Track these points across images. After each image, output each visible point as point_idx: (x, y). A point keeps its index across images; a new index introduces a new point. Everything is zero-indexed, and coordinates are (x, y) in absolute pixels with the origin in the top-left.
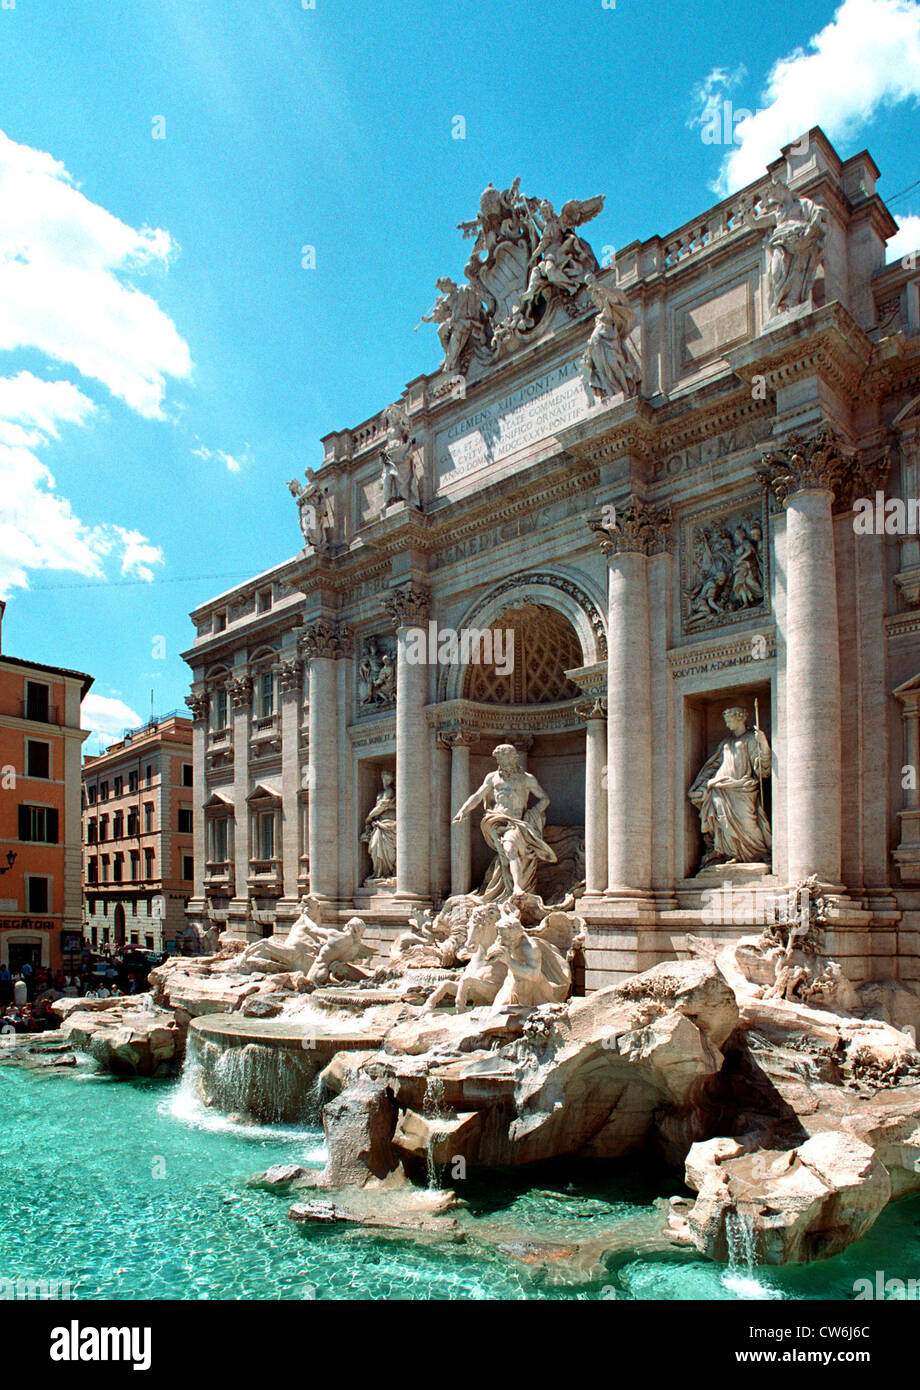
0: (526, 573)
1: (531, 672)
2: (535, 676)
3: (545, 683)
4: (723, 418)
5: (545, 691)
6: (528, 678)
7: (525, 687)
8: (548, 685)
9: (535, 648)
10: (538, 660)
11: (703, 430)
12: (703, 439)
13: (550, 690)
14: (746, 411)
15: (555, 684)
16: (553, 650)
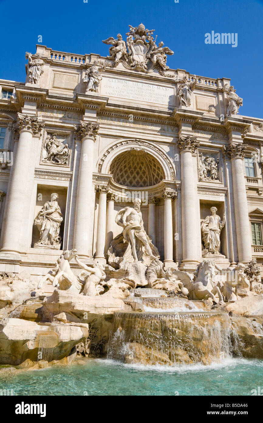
0: (143, 140)
1: (119, 173)
2: (120, 174)
3: (122, 178)
4: (213, 129)
5: (121, 181)
6: (118, 174)
7: (116, 177)
8: (123, 179)
9: (125, 165)
10: (123, 169)
11: (208, 129)
12: (206, 131)
13: (123, 181)
14: (219, 130)
15: (125, 179)
16: (130, 168)
